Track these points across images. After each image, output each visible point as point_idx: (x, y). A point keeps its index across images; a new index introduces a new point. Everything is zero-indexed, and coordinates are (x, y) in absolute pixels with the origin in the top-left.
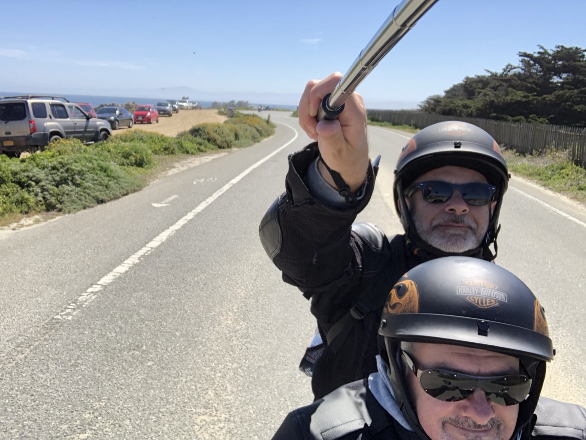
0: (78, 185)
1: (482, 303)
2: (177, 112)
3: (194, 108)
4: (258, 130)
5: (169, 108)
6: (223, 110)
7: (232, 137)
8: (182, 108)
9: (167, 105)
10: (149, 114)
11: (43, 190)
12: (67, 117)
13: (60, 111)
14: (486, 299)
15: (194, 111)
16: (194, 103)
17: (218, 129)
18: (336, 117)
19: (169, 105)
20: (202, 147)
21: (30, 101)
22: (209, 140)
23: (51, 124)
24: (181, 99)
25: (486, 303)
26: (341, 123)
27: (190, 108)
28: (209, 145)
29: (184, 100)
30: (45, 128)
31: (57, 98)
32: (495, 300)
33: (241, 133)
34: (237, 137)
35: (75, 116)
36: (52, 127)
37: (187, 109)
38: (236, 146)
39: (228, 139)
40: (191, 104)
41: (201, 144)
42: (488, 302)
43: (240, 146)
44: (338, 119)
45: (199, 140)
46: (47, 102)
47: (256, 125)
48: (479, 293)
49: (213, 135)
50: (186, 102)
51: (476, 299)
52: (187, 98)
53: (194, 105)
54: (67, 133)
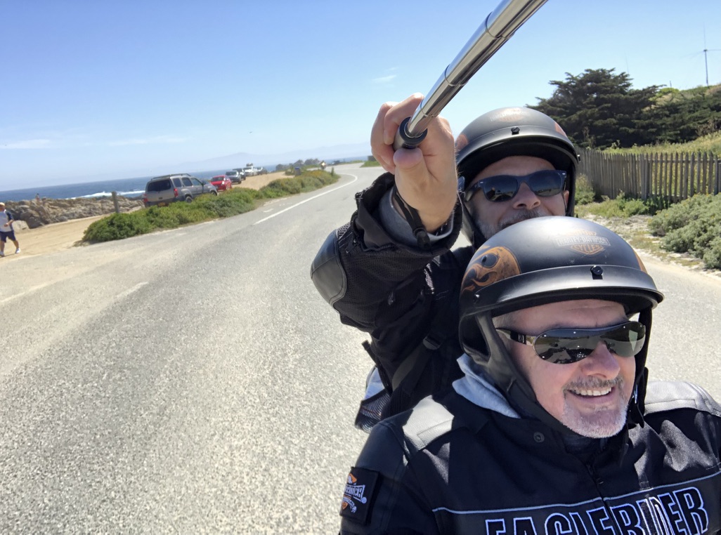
0: (229, 207)
1: (588, 250)
2: (245, 179)
3: (259, 173)
4: (320, 180)
5: (237, 176)
6: (289, 170)
7: (299, 186)
8: (247, 175)
9: (235, 173)
10: (223, 183)
11: (216, 209)
12: (191, 185)
13: (187, 182)
14: (590, 246)
15: (260, 176)
16: (258, 169)
17: (288, 181)
18: (417, 145)
19: (237, 173)
20: (279, 194)
21: (171, 178)
22: (283, 189)
23: (185, 190)
24: (245, 167)
25: (592, 249)
26: (423, 152)
27: (255, 174)
28: (284, 192)
29: (248, 166)
30: (182, 193)
31: (184, 174)
32: (600, 245)
33: (306, 182)
34: (303, 185)
35: (195, 184)
36: (185, 191)
37: (253, 175)
38: (303, 191)
39: (296, 187)
40: (256, 170)
41: (278, 192)
42: (593, 248)
43: (306, 191)
44: (418, 147)
45: (276, 190)
46: (180, 177)
47: (320, 177)
48: (582, 241)
49: (285, 185)
50: (250, 168)
51: (581, 247)
52: (252, 165)
53: (260, 171)
54: (194, 195)
